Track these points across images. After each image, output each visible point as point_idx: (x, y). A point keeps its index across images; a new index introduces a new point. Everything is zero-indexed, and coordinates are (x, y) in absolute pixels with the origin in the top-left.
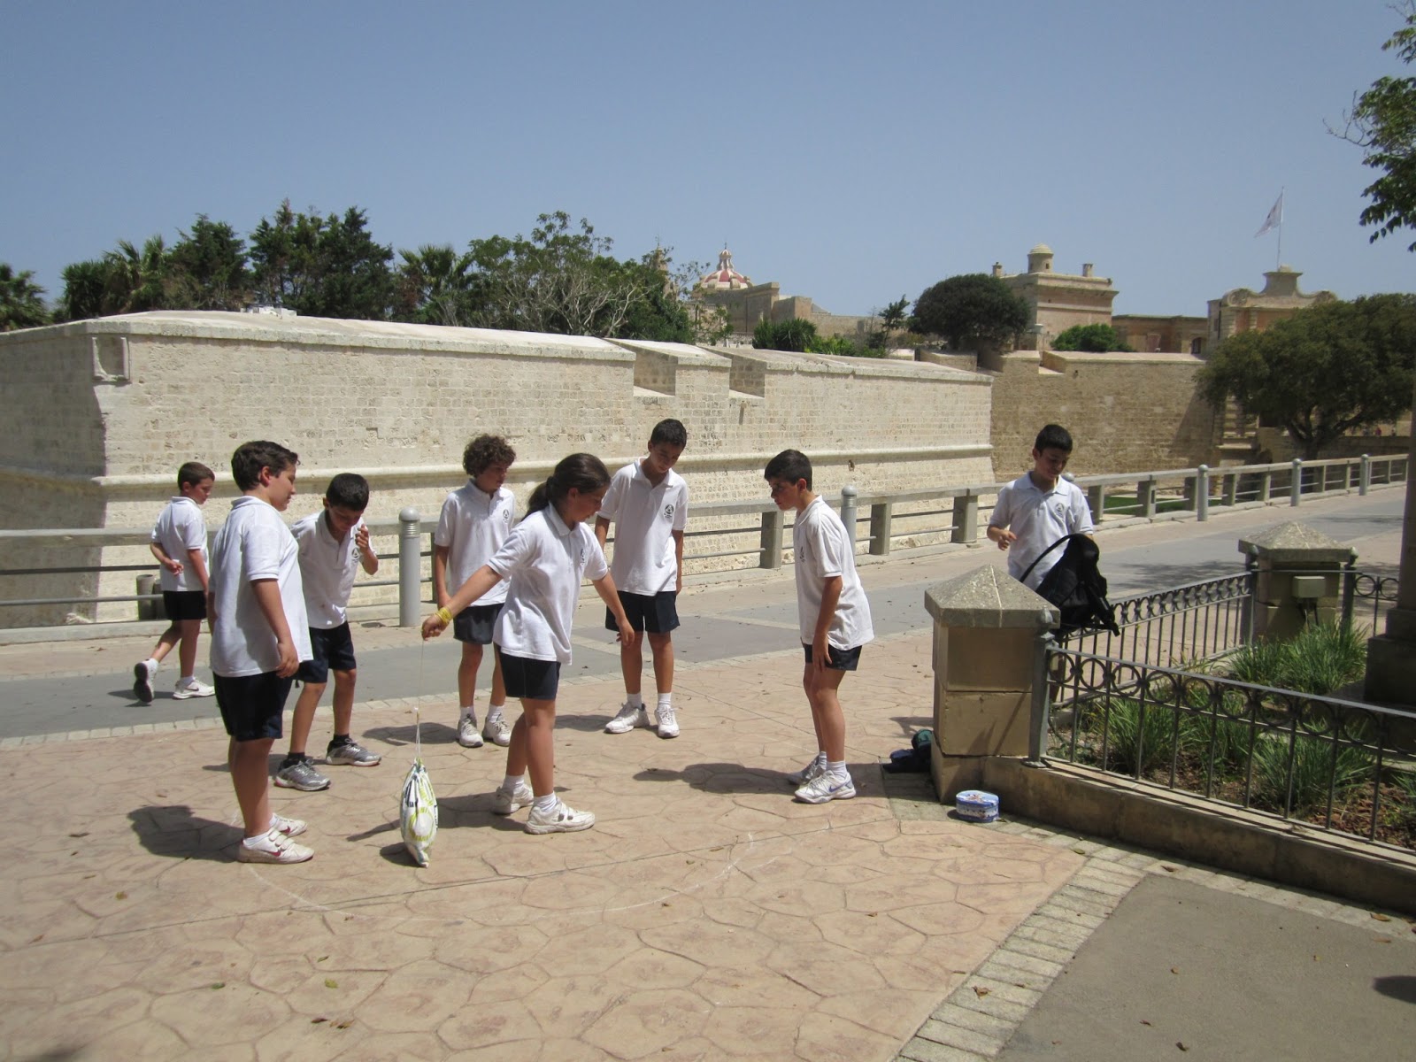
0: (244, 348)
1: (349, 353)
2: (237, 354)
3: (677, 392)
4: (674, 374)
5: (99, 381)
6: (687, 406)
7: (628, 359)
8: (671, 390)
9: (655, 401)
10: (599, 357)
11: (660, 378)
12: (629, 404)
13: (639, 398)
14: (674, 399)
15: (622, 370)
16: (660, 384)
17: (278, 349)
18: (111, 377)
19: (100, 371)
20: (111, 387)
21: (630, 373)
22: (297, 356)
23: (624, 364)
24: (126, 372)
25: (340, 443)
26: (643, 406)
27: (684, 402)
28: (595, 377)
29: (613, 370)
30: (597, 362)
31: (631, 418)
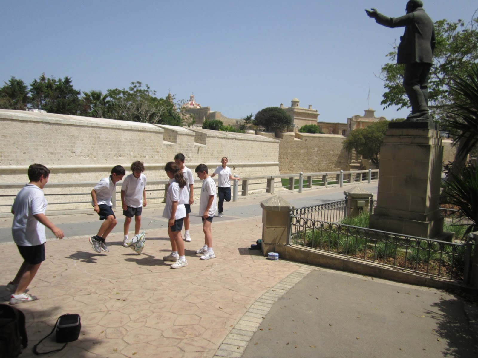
0: (29, 123)
2: (27, 125)
3: (177, 143)
4: (176, 136)
7: (161, 131)
8: (175, 142)
9: (170, 145)
10: (151, 130)
11: (172, 138)
12: (161, 146)
13: (164, 144)
14: (176, 145)
15: (159, 135)
16: (171, 140)
17: (41, 124)
21: (162, 136)
22: (48, 127)
23: (160, 133)
25: (62, 157)
26: (166, 147)
27: (179, 146)
28: (150, 137)
29: (156, 135)
30: (151, 132)
31: (162, 151)
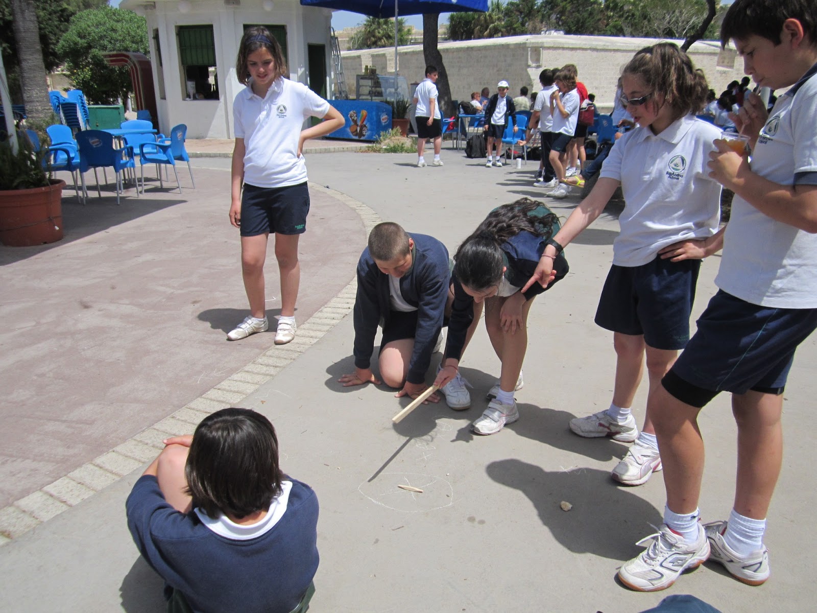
0: (578, 51)
1: (612, 53)
2: (576, 54)
3: (734, 68)
4: (734, 58)
5: (529, 66)
6: (738, 74)
7: (716, 52)
8: (732, 67)
9: (725, 72)
10: (705, 51)
11: (726, 61)
12: (714, 74)
13: (718, 71)
14: (732, 72)
15: (712, 57)
16: (726, 63)
17: (589, 51)
18: (534, 65)
19: (530, 63)
20: (534, 69)
21: (716, 58)
22: (595, 54)
23: (714, 54)
24: (541, 62)
25: (606, 92)
26: (720, 75)
27: (737, 72)
28: (702, 61)
29: (709, 57)
30: (703, 54)
31: (714, 80)
